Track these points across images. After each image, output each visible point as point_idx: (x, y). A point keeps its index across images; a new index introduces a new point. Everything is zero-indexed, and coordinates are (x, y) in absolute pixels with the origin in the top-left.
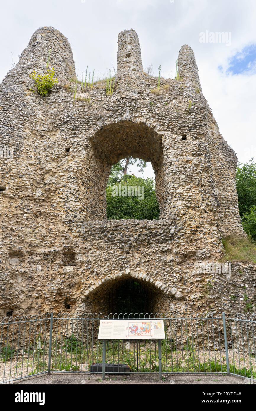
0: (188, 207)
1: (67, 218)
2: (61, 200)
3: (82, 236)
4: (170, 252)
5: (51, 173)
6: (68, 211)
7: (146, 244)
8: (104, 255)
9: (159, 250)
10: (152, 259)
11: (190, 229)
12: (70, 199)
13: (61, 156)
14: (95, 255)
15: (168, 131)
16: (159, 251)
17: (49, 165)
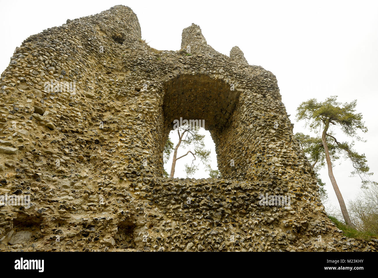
0: (286, 165)
1: (130, 169)
2: (122, 144)
3: (149, 197)
4: (277, 224)
5: (113, 111)
6: (132, 159)
7: (243, 211)
8: (184, 228)
9: (264, 221)
10: (256, 235)
11: (294, 192)
12: (135, 143)
13: (129, 94)
14: (170, 228)
15: (247, 89)
16: (263, 223)
17: (112, 103)
